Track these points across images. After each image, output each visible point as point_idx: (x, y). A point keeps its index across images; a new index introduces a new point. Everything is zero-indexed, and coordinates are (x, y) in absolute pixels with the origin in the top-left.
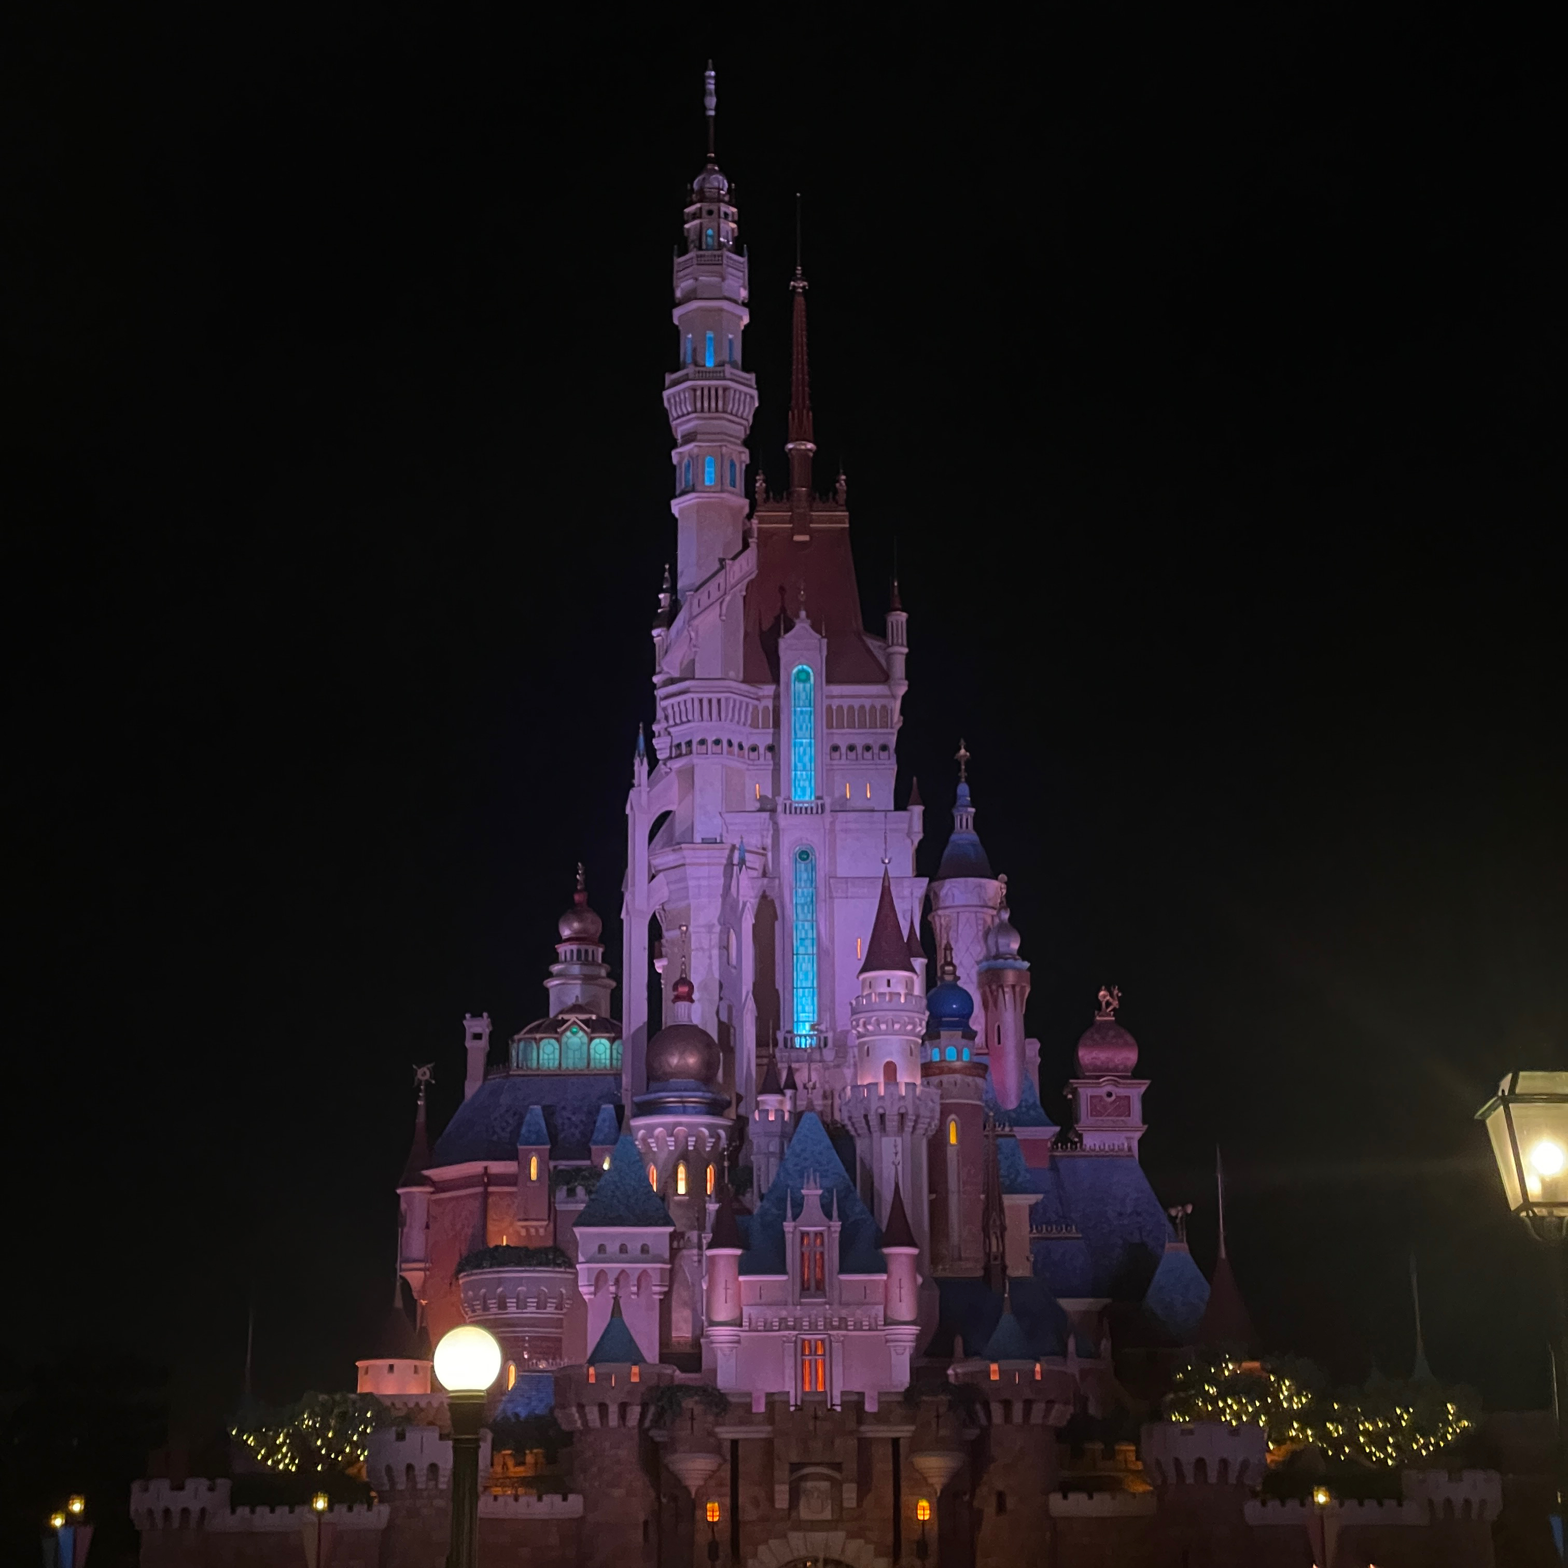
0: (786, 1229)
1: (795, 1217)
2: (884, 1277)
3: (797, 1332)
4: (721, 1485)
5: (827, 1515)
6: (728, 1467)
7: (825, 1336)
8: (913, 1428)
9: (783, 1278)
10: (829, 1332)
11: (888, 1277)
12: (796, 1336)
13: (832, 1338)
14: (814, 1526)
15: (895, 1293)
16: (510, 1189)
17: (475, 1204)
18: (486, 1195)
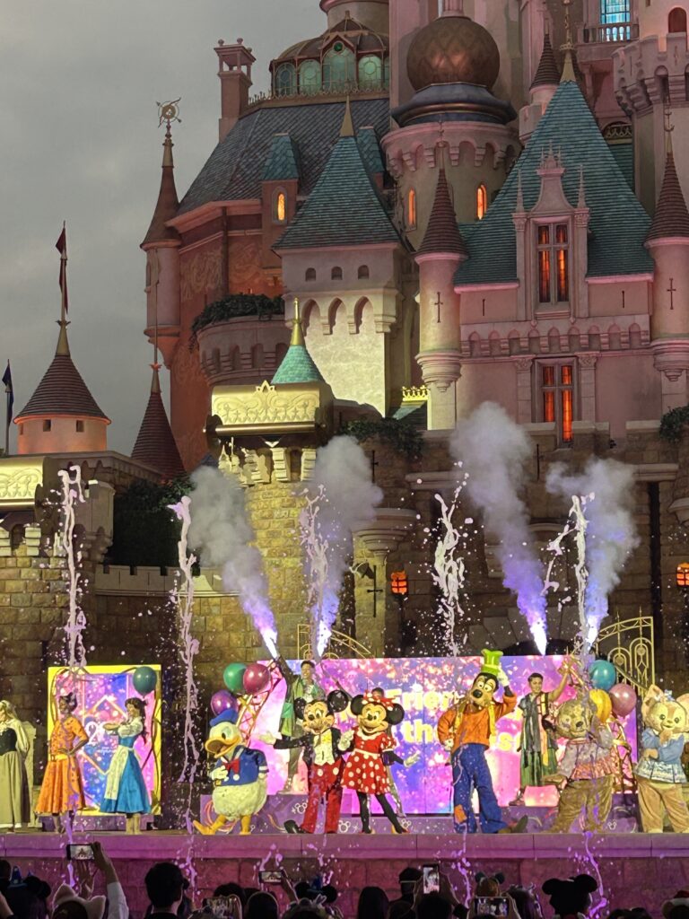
0: (516, 222)
1: (527, 206)
2: (649, 277)
3: (534, 356)
7: (572, 359)
8: (674, 467)
9: (514, 286)
10: (576, 353)
11: (655, 278)
12: (533, 360)
13: (580, 361)
15: (664, 297)
16: (254, 232)
17: (216, 255)
18: (227, 241)
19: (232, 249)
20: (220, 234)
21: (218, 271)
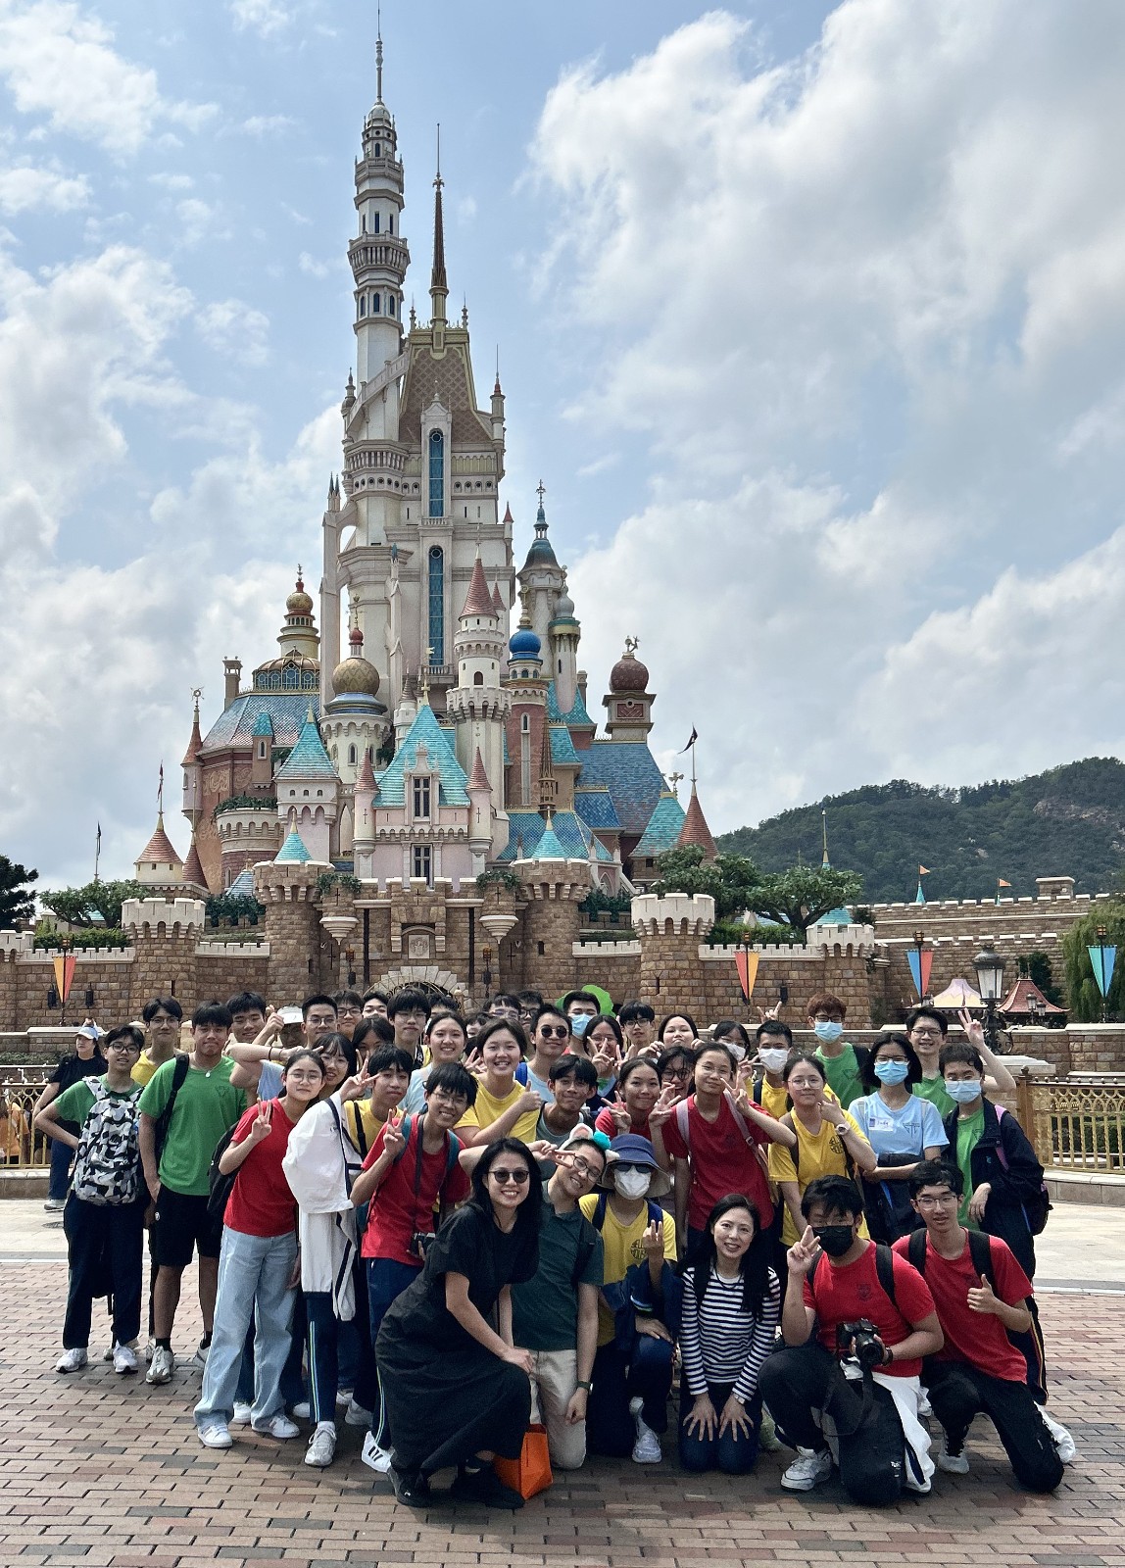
0: (404, 776)
1: (409, 768)
2: (468, 806)
3: (413, 842)
4: (358, 937)
5: (427, 956)
6: (363, 926)
7: (430, 845)
8: (482, 900)
10: (432, 842)
11: (471, 807)
13: (434, 845)
14: (417, 963)
15: (475, 817)
16: (248, 762)
17: (227, 773)
18: (233, 766)
19: (236, 770)
20: (229, 762)
21: (227, 782)
